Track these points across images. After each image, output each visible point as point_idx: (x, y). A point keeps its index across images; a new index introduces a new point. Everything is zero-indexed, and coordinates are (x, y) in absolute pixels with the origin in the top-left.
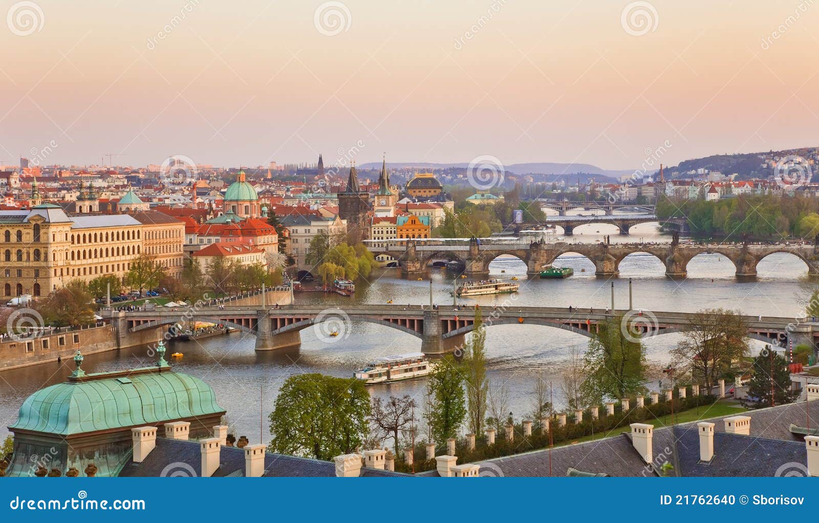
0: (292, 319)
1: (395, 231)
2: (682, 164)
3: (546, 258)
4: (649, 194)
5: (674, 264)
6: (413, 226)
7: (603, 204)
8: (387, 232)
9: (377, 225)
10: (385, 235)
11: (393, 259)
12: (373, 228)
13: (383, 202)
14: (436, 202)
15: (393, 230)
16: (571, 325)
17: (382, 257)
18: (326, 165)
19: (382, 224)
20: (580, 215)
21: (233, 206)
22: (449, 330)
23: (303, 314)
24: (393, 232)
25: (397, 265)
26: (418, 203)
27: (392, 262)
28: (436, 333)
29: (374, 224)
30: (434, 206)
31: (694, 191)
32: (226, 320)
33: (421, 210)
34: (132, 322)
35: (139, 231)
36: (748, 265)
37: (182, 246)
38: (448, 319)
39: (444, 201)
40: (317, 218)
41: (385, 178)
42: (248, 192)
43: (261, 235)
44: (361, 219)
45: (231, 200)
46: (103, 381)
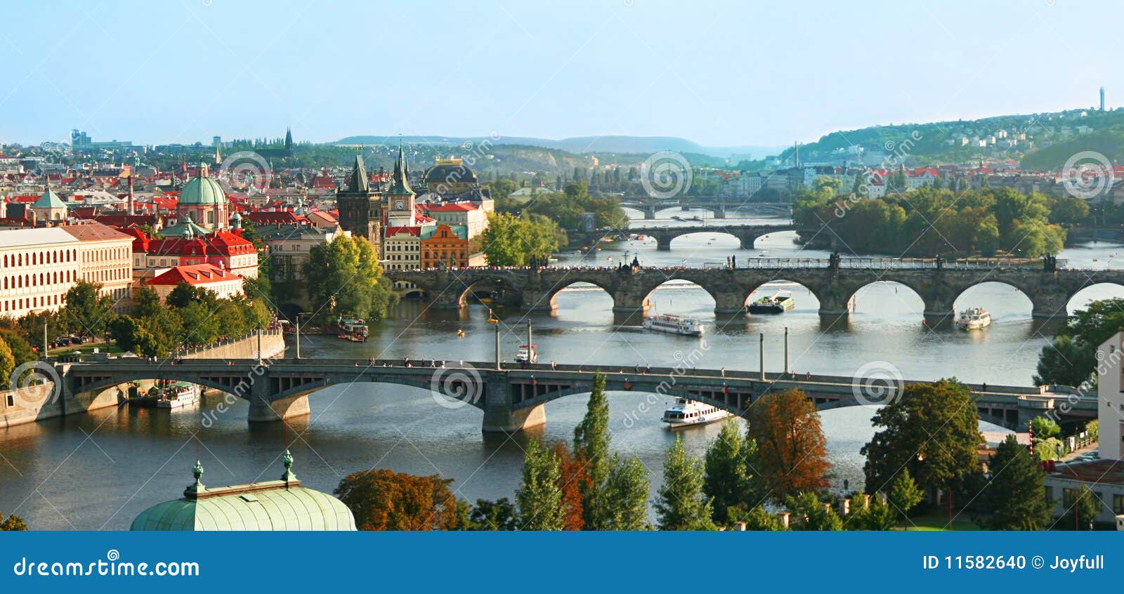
0: (299, 379)
1: (417, 247)
2: (824, 140)
3: (641, 288)
4: (780, 186)
5: (832, 298)
6: (444, 240)
7: (709, 201)
8: (407, 248)
9: (392, 237)
10: (403, 253)
11: (415, 286)
12: (386, 243)
13: (400, 204)
14: (468, 202)
15: (415, 246)
16: (700, 394)
17: (399, 284)
18: (295, 140)
19: (399, 236)
20: (677, 219)
21: (191, 213)
22: (523, 398)
23: (315, 373)
24: (415, 248)
25: (421, 295)
26: (443, 204)
27: (412, 290)
28: (504, 402)
29: (388, 236)
30: (465, 207)
31: (848, 182)
32: (207, 378)
33: (447, 213)
34: (80, 378)
35: (75, 250)
36: (943, 300)
37: (131, 270)
38: (522, 383)
39: (480, 200)
40: (309, 229)
41: (403, 170)
42: (212, 192)
43: (235, 254)
44: (371, 230)
45: (188, 204)
46: (225, 497)
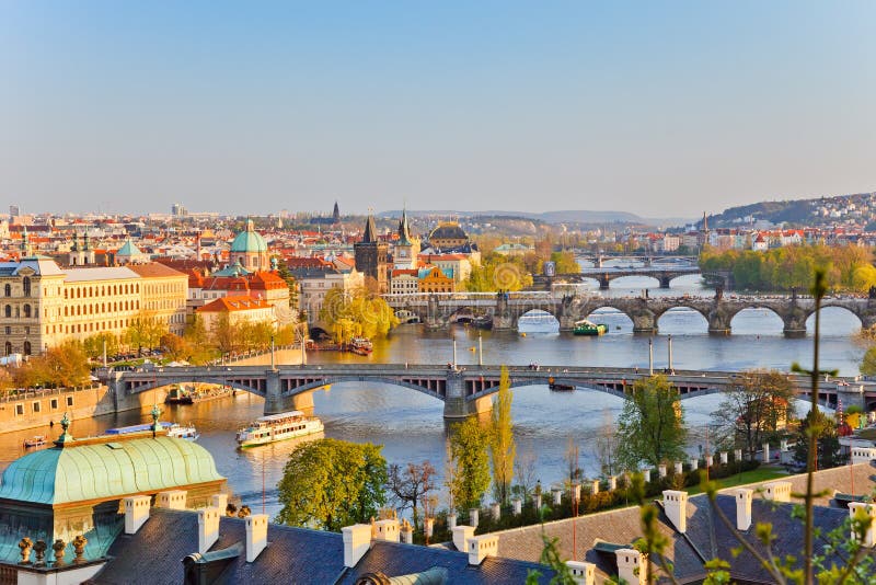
0: (304, 380)
1: (416, 285)
2: (727, 212)
3: (579, 314)
6: (436, 279)
7: (642, 256)
8: (408, 286)
9: (397, 278)
10: (405, 290)
11: (414, 315)
12: (392, 282)
14: (461, 254)
15: (414, 284)
16: (605, 385)
17: (403, 313)
18: (342, 213)
19: (402, 276)
20: (617, 267)
21: (240, 258)
22: (474, 392)
23: (316, 375)
24: (414, 286)
25: (419, 321)
27: (413, 318)
28: (460, 395)
31: (739, 241)
32: (232, 381)
34: (130, 383)
35: (138, 284)
36: (797, 320)
37: (185, 301)
38: (473, 379)
39: (470, 252)
40: (331, 271)
41: (406, 226)
42: (256, 243)
43: (270, 289)
44: (379, 272)
45: (238, 252)
46: (92, 446)
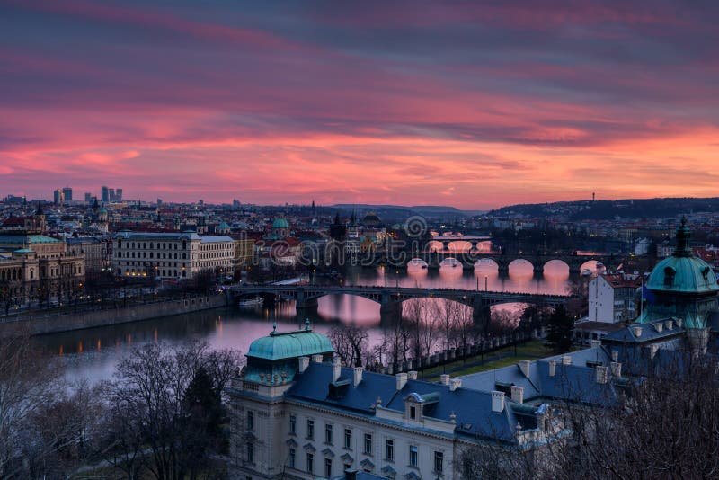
4: (487, 225)
5: (503, 265)
7: (462, 230)
12: (347, 243)
13: (353, 229)
18: (316, 205)
20: (450, 237)
22: (395, 300)
26: (368, 229)
28: (388, 301)
29: (349, 241)
30: (376, 231)
33: (370, 233)
38: (394, 294)
39: (382, 228)
42: (284, 224)
45: (275, 228)
46: (284, 336)
